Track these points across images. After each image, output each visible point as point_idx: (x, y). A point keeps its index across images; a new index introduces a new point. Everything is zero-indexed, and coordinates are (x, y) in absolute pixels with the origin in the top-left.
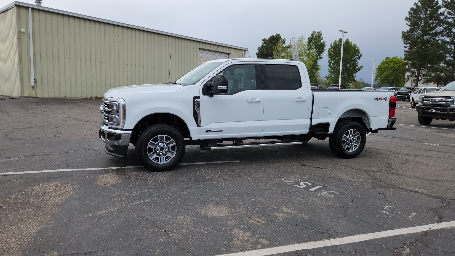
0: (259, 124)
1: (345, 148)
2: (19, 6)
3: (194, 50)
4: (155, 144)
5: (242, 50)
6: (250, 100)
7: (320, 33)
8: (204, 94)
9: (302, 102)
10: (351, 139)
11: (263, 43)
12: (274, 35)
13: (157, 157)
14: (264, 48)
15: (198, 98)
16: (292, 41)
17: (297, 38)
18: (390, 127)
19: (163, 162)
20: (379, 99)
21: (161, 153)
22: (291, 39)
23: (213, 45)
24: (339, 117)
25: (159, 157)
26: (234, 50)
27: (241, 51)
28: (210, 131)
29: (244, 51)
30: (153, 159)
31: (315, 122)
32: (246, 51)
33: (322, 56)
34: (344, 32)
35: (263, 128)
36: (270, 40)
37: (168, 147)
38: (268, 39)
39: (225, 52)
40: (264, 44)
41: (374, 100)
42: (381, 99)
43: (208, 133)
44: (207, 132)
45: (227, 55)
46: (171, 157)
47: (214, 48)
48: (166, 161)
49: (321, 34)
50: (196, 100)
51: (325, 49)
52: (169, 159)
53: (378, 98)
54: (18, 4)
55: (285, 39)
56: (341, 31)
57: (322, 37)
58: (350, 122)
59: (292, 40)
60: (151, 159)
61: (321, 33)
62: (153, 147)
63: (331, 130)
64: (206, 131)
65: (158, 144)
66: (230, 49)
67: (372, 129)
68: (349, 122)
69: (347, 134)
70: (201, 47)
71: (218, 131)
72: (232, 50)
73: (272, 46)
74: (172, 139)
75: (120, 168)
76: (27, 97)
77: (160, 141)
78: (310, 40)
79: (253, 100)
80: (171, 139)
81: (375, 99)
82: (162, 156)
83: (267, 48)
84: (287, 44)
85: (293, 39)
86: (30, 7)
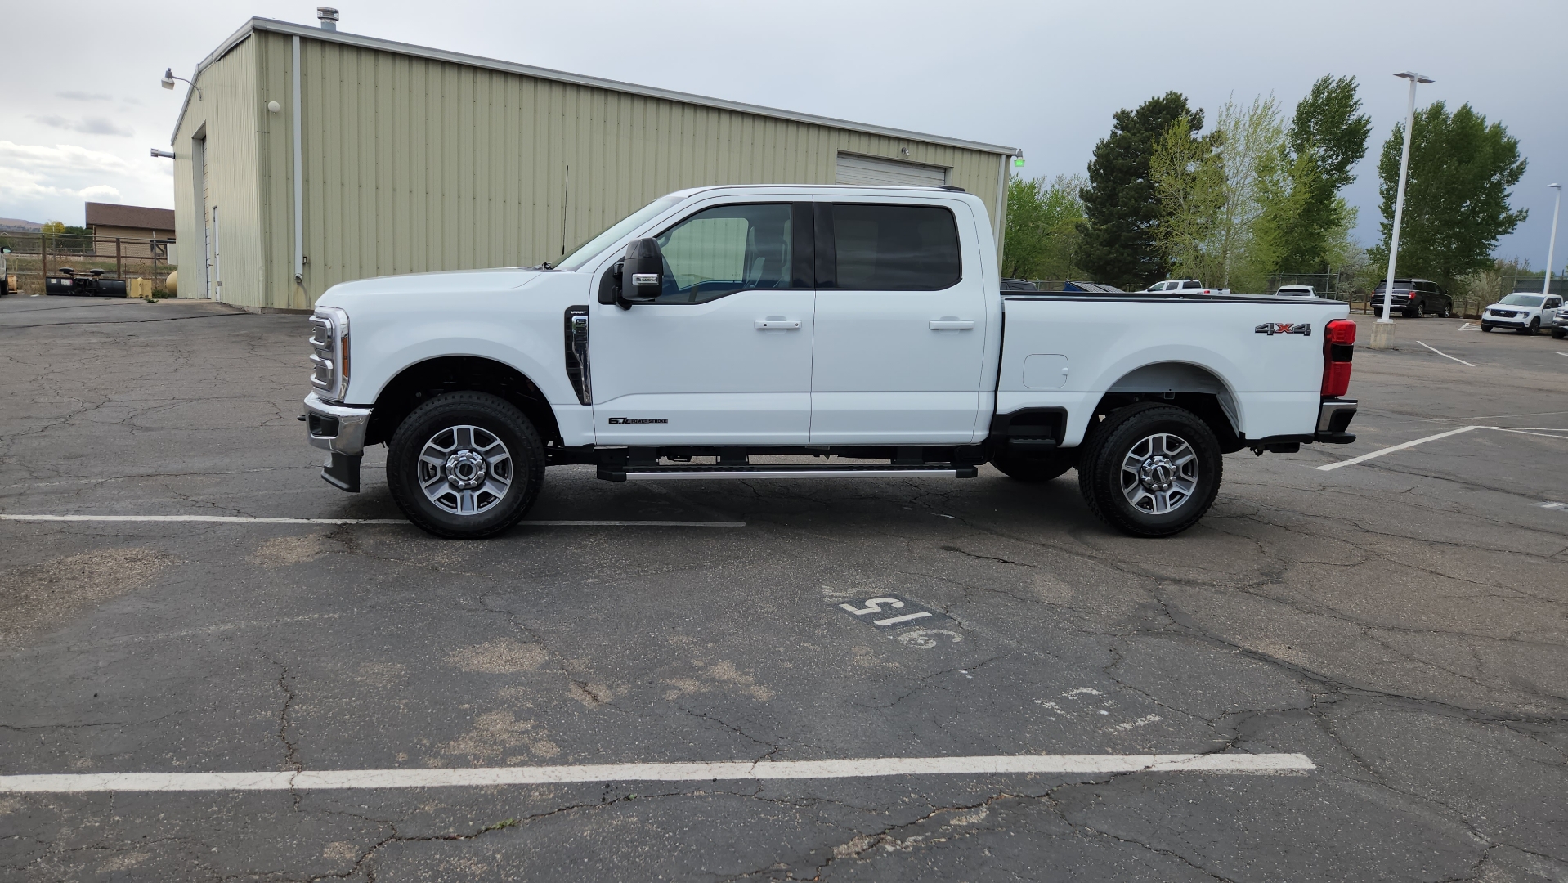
0: (798, 402)
1: (1131, 499)
2: (264, 32)
3: (817, 157)
4: (444, 454)
5: (999, 155)
6: (761, 322)
7: (1347, 84)
8: (604, 300)
9: (957, 333)
10: (1155, 470)
11: (1116, 127)
12: (1159, 98)
13: (448, 493)
14: (1119, 146)
15: (580, 312)
16: (1224, 117)
17: (1245, 106)
18: (1330, 433)
19: (468, 510)
20: (1276, 328)
21: (462, 483)
22: (1224, 109)
23: (889, 138)
24: (1104, 387)
25: (458, 496)
26: (967, 156)
27: (993, 160)
28: (626, 421)
29: (1004, 157)
30: (439, 500)
31: (1009, 403)
32: (1013, 158)
33: (1350, 174)
34: (1416, 79)
35: (811, 419)
36: (1143, 114)
37: (488, 465)
38: (1137, 111)
39: (930, 161)
40: (1119, 132)
41: (1256, 332)
42: (1284, 328)
43: (617, 425)
44: (613, 421)
45: (940, 175)
46: (496, 498)
47: (892, 151)
48: (479, 507)
49: (1354, 89)
50: (574, 319)
51: (1366, 144)
52: (489, 503)
53: (1272, 325)
54: (261, 25)
55: (1201, 110)
56: (1403, 75)
57: (1355, 100)
58: (1154, 408)
59: (1225, 114)
60: (432, 498)
61: (1353, 86)
62: (437, 462)
63: (1074, 434)
64: (610, 419)
65: (455, 452)
66: (949, 153)
67: (1247, 438)
68: (1148, 410)
69: (1142, 450)
70: (844, 148)
71: (651, 421)
72: (958, 154)
73: (1148, 139)
74: (499, 441)
75: (354, 522)
76: (281, 311)
77: (459, 444)
78: (1306, 113)
79: (770, 324)
80: (494, 440)
81: (1261, 330)
82: (467, 493)
83: (1129, 147)
84: (1208, 128)
85: (1228, 109)
86: (297, 35)
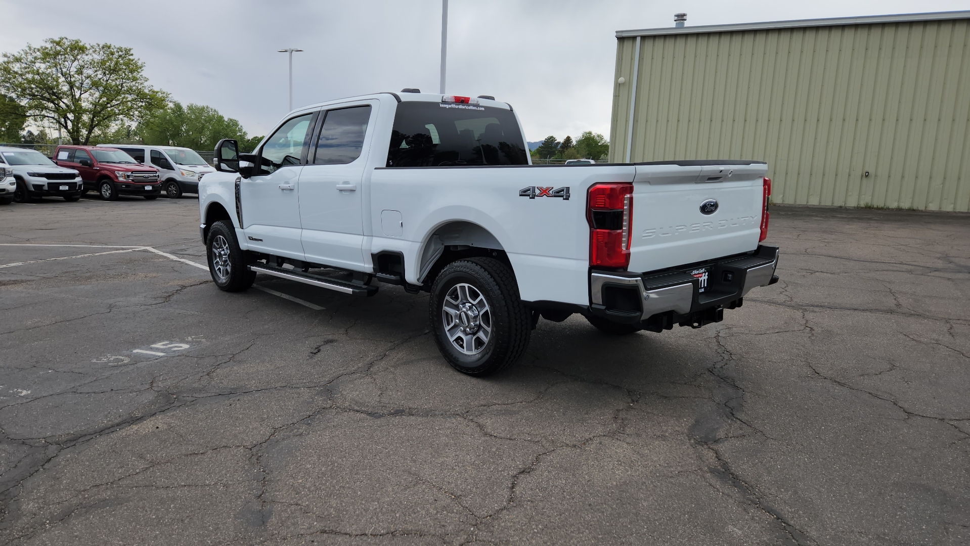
1: (452, 336)
2: (623, 39)
4: (217, 249)
9: (349, 192)
13: (220, 268)
15: (239, 181)
18: (603, 307)
19: (223, 276)
20: (537, 192)
21: (220, 263)
28: (252, 239)
31: (377, 245)
35: (302, 245)
41: (520, 195)
42: (545, 192)
46: (229, 272)
48: (226, 275)
50: (237, 184)
53: (534, 188)
54: (619, 35)
60: (216, 269)
64: (249, 237)
69: (453, 295)
77: (220, 244)
81: (524, 193)
86: (639, 36)
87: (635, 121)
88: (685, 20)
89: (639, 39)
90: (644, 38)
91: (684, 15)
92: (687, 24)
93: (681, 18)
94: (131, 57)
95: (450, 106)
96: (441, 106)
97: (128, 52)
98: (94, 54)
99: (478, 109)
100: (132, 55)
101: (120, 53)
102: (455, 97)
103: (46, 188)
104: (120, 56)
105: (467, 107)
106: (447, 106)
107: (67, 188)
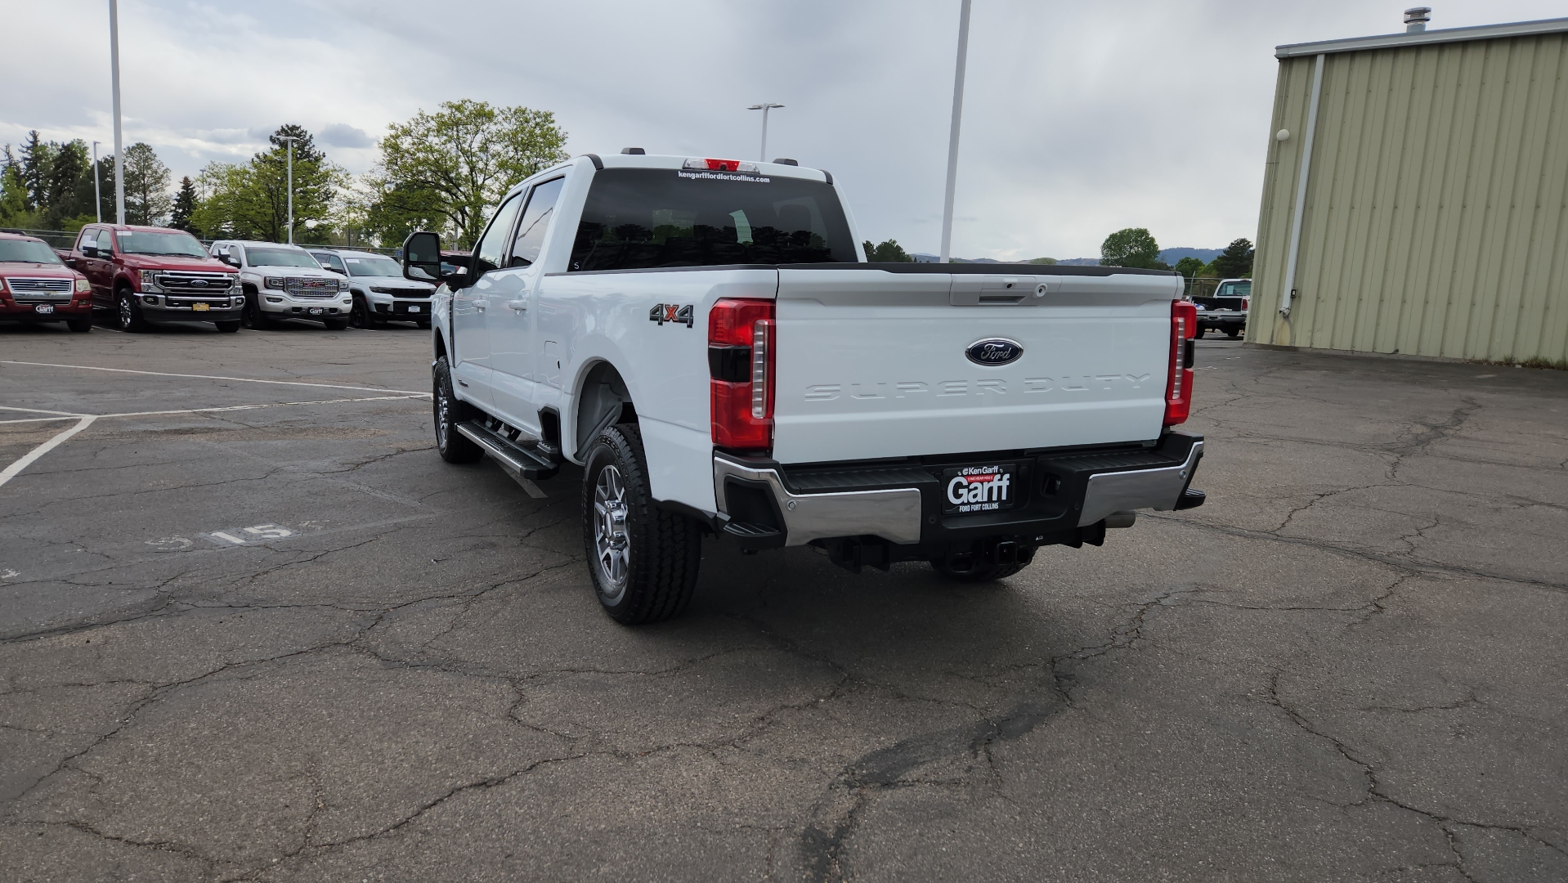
1: (601, 551)
2: (1289, 60)
9: (521, 312)
54: (1285, 52)
64: (459, 381)
69: (604, 485)
71: (465, 385)
76: (1263, 347)
86: (1320, 53)
87: (1308, 207)
88: (1428, 20)
89: (1320, 60)
90: (1330, 56)
91: (1425, 11)
92: (1429, 26)
93: (1418, 16)
94: (551, 125)
95: (698, 176)
96: (680, 174)
97: (547, 117)
98: (504, 123)
99: (757, 180)
100: (553, 122)
101: (538, 120)
102: (708, 160)
103: (391, 309)
104: (537, 124)
105: (733, 178)
106: (693, 176)
107: (417, 309)
